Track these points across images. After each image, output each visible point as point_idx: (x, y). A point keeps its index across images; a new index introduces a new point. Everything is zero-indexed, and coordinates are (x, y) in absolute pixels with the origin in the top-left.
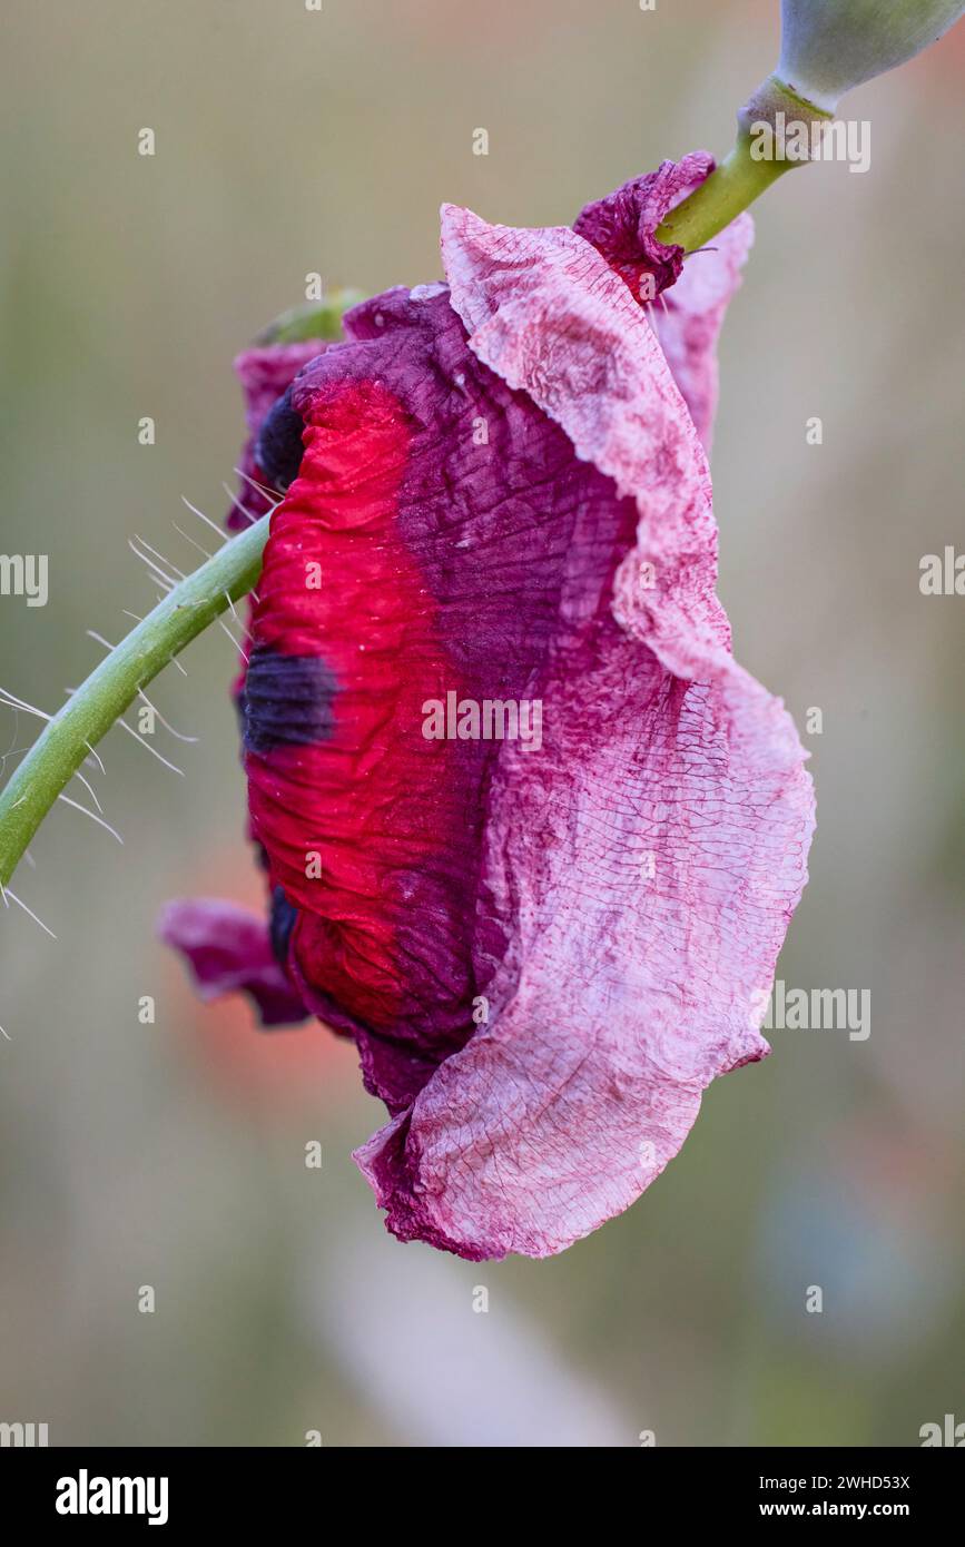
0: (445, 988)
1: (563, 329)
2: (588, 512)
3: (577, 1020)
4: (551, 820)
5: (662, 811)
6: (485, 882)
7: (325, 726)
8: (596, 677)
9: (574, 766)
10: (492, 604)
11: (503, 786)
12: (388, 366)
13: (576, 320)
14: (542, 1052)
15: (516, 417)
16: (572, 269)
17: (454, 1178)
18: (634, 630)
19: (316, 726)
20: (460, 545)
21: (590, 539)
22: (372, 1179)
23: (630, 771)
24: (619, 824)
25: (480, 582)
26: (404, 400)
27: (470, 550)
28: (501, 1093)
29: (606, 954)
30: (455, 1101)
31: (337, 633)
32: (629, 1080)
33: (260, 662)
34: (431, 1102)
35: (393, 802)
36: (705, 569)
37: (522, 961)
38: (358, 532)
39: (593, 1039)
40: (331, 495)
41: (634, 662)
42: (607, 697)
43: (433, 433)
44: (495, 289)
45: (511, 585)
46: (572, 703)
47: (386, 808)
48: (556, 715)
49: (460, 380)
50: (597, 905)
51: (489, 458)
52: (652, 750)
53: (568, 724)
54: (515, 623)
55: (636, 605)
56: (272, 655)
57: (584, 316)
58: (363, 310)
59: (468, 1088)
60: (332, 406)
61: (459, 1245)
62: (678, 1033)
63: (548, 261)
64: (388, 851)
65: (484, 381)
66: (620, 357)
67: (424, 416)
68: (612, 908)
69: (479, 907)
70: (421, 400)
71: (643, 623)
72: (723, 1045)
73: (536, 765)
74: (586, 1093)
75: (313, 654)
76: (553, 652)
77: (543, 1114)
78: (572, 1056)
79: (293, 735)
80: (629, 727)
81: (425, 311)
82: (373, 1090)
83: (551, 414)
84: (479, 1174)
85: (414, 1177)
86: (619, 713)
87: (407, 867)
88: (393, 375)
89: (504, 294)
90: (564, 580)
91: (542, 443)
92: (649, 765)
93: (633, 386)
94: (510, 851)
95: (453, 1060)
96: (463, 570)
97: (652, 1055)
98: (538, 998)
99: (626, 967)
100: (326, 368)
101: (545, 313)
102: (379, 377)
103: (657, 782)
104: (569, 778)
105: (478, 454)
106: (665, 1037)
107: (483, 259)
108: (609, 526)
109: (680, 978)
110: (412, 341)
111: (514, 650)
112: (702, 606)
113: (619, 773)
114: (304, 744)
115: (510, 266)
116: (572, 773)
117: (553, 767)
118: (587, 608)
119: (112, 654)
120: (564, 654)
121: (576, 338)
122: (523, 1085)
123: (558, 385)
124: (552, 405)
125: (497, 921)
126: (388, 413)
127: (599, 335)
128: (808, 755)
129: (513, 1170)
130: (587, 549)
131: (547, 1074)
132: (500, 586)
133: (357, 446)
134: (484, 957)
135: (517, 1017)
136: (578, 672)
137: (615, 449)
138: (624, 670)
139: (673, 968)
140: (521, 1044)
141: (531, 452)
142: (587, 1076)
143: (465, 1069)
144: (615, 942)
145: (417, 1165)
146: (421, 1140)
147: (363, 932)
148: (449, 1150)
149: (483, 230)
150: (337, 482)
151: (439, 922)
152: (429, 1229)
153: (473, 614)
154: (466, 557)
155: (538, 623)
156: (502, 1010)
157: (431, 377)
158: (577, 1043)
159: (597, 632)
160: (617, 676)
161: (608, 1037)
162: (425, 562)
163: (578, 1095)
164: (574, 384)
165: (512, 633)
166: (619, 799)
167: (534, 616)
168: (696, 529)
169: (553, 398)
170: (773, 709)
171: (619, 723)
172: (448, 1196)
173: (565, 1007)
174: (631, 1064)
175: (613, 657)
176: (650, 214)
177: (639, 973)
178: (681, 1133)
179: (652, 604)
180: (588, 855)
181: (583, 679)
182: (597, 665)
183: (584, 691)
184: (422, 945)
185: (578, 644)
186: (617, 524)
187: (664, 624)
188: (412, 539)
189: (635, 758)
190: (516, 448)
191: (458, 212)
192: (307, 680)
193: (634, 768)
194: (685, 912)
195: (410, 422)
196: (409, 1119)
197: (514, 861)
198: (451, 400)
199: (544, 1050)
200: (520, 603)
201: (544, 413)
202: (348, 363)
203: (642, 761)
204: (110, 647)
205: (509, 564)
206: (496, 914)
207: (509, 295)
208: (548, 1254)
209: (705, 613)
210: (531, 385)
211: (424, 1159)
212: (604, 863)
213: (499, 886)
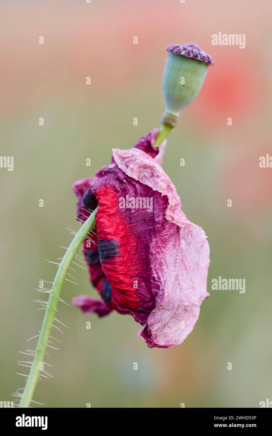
0: (147, 298)
1: (143, 167)
2: (156, 200)
3: (176, 297)
4: (161, 261)
5: (181, 254)
6: (152, 275)
7: (118, 252)
8: (165, 231)
9: (163, 249)
10: (140, 222)
11: (152, 256)
12: (109, 181)
13: (145, 165)
14: (171, 305)
15: (137, 186)
16: (140, 156)
17: (158, 334)
18: (170, 221)
19: (116, 253)
20: (132, 212)
21: (158, 205)
22: (142, 338)
23: (173, 248)
24: (173, 258)
25: (137, 219)
26: (114, 187)
27: (134, 213)
28: (164, 315)
29: (178, 283)
30: (156, 319)
31: (115, 234)
32: (188, 307)
33: (102, 243)
34: (150, 320)
35: (130, 264)
36: (179, 206)
37: (164, 288)
38: (113, 214)
39: (180, 300)
40: (107, 208)
41: (170, 227)
42: (167, 235)
43: (121, 192)
44: (126, 162)
45: (143, 218)
46: (161, 237)
47: (129, 266)
48: (159, 240)
49: (125, 181)
50: (173, 275)
51: (133, 194)
52: (177, 243)
53: (161, 242)
54: (145, 225)
55: (169, 216)
56: (105, 241)
57: (147, 164)
58: (99, 172)
59: (158, 316)
60: (101, 191)
61: (163, 346)
62: (194, 296)
63: (136, 155)
64: (132, 274)
65: (129, 180)
66: (155, 170)
67: (119, 189)
68: (177, 275)
69: (152, 281)
70: (118, 187)
71: (171, 219)
72: (202, 296)
73: (157, 251)
74: (180, 311)
75: (112, 239)
76: (156, 228)
77: (173, 317)
78: (177, 304)
79: (112, 255)
80: (171, 240)
81: (113, 170)
82: (138, 321)
83: (144, 184)
84: (163, 332)
85: (151, 335)
86: (169, 237)
87: (135, 276)
88: (111, 183)
89: (128, 163)
90: (154, 214)
91: (143, 189)
92: (177, 246)
93: (160, 175)
94: (156, 268)
95: (154, 311)
96: (133, 217)
97: (191, 301)
98: (168, 295)
99: (182, 285)
100: (97, 185)
101: (139, 165)
102: (108, 184)
103: (179, 249)
104: (162, 252)
105: (131, 194)
106: (192, 297)
107: (122, 157)
108: (161, 202)
109: (192, 285)
110: (112, 176)
111: (146, 230)
112: (180, 213)
113: (171, 249)
114: (115, 257)
115: (128, 158)
116: (163, 251)
117: (160, 250)
118: (161, 218)
119: (68, 250)
120: (158, 228)
121: (146, 168)
122: (168, 312)
123: (144, 178)
124: (143, 182)
125: (156, 282)
126: (112, 190)
127: (150, 167)
128: (207, 237)
129: (169, 329)
130: (158, 207)
131: (173, 309)
132: (141, 218)
133: (109, 198)
134: (154, 290)
135: (166, 299)
136: (161, 231)
137: (160, 187)
138: (169, 229)
139: (190, 283)
140: (166, 305)
141: (142, 192)
142: (180, 307)
143: (156, 312)
144: (179, 281)
145: (151, 333)
146: (150, 328)
147: (131, 291)
148: (157, 328)
149: (122, 152)
150: (108, 205)
151: (143, 286)
152: (156, 345)
153: (136, 225)
154: (134, 214)
155: (150, 224)
156: (162, 299)
157: (118, 182)
158: (177, 302)
159: (163, 223)
160: (168, 230)
161: (183, 299)
162: (126, 217)
163: (179, 312)
164: (147, 177)
165: (145, 227)
166: (172, 254)
167: (149, 223)
168: (177, 199)
169: (143, 180)
170: (200, 230)
171: (169, 239)
172: (157, 338)
173: (173, 295)
174: (188, 303)
175: (167, 227)
176: (153, 142)
177: (185, 286)
178: (198, 314)
179: (172, 215)
180: (170, 266)
181: (163, 232)
182: (164, 229)
183: (163, 234)
184: (141, 291)
185: (160, 226)
186: (163, 201)
187: (175, 218)
188: (122, 213)
189: (173, 245)
190: (139, 191)
191: (116, 150)
192: (113, 244)
193: (174, 247)
194: (190, 272)
195: (116, 191)
196: (147, 324)
197: (157, 270)
198: (123, 185)
199: (171, 304)
200: (145, 221)
201: (142, 184)
202: (101, 183)
203: (175, 245)
204: (67, 248)
205: (141, 214)
206: (156, 281)
207: (129, 163)
208: (180, 343)
209: (181, 215)
210: (139, 179)
211: (152, 332)
212: (172, 267)
213: (155, 275)
